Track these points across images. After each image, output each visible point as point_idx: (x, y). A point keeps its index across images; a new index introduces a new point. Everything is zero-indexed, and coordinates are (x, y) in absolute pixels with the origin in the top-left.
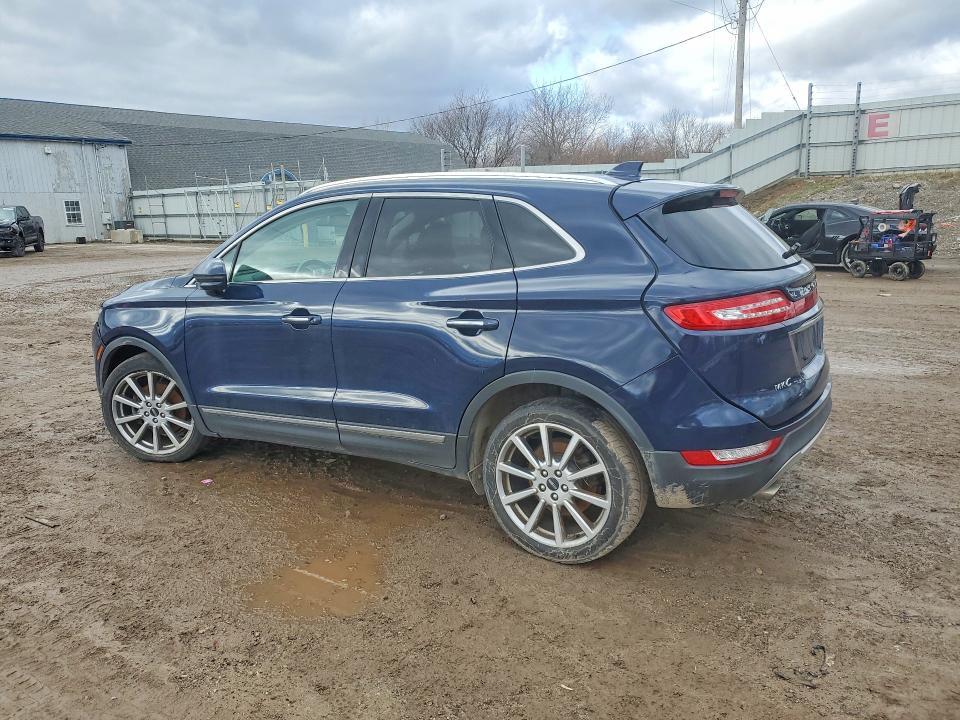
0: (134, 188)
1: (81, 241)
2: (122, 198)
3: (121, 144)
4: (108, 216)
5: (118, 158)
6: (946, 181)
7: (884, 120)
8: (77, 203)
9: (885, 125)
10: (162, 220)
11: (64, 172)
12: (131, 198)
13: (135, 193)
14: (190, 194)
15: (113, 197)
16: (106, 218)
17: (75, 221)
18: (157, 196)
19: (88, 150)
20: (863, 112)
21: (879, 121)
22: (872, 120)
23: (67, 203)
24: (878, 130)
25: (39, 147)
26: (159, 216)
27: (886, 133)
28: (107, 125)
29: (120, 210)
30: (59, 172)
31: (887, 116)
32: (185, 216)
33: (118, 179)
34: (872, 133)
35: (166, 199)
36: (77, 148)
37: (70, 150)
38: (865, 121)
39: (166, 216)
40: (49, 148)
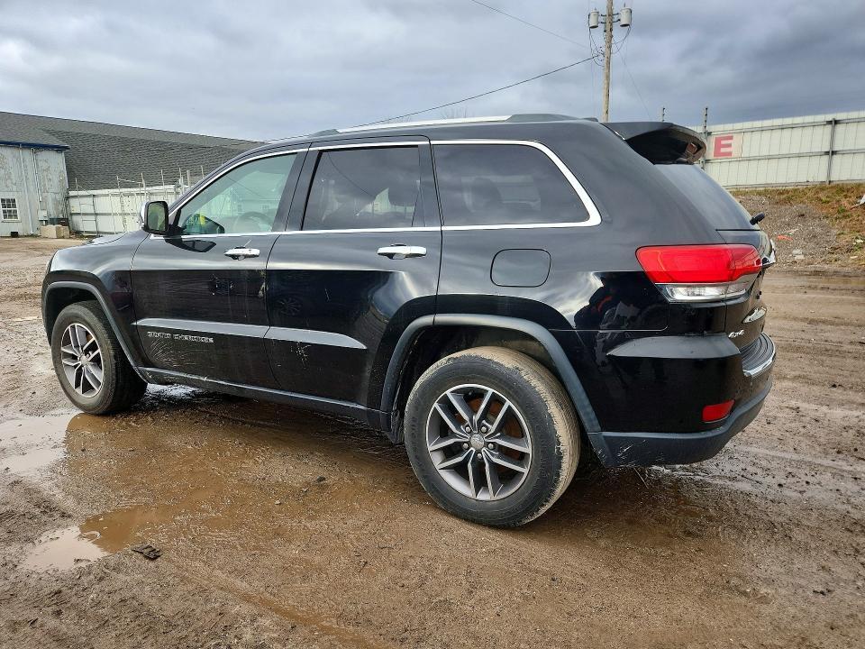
0: (72, 187)
1: (14, 235)
2: (60, 197)
3: (59, 149)
4: (45, 213)
5: (56, 163)
6: (782, 197)
7: (729, 142)
8: (13, 201)
9: (729, 146)
10: (93, 218)
11: (1, 172)
12: (68, 198)
13: (72, 193)
14: (114, 195)
15: (50, 197)
16: (42, 215)
17: (10, 217)
18: (89, 196)
19: (25, 153)
20: (709, 134)
21: (723, 142)
22: (718, 141)
23: (3, 200)
24: (723, 150)
26: (91, 214)
27: (730, 154)
28: (53, 133)
29: (57, 209)
31: (731, 138)
32: (110, 214)
33: (56, 181)
34: (717, 153)
35: (96, 199)
36: (14, 150)
37: (7, 152)
38: (711, 141)
39: (96, 214)
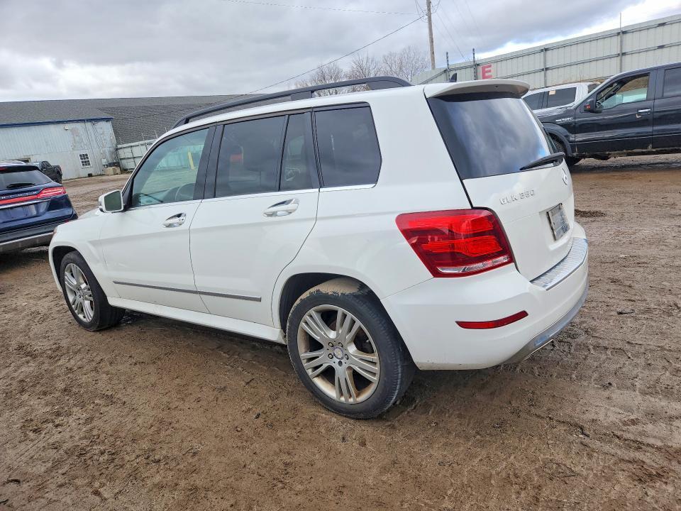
0: (118, 143)
1: (90, 175)
2: (112, 149)
3: (107, 120)
4: (105, 160)
5: (106, 129)
7: (489, 69)
8: (87, 155)
9: (490, 71)
10: (132, 160)
11: (77, 138)
12: (117, 149)
13: (119, 146)
14: (142, 145)
15: (107, 150)
16: (104, 161)
17: (86, 165)
18: (129, 147)
19: (89, 125)
20: (478, 65)
21: (487, 69)
22: (483, 69)
23: (80, 155)
24: (487, 74)
25: (61, 126)
26: (131, 158)
27: (491, 76)
28: (103, 110)
29: (111, 157)
30: (74, 140)
31: (490, 66)
33: (108, 140)
34: (484, 76)
35: (134, 148)
36: (82, 124)
37: (79, 126)
38: (480, 69)
39: (134, 158)
40: (68, 126)
